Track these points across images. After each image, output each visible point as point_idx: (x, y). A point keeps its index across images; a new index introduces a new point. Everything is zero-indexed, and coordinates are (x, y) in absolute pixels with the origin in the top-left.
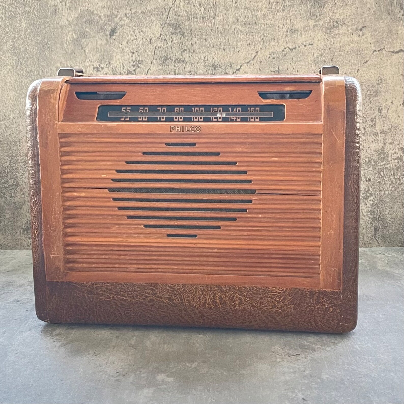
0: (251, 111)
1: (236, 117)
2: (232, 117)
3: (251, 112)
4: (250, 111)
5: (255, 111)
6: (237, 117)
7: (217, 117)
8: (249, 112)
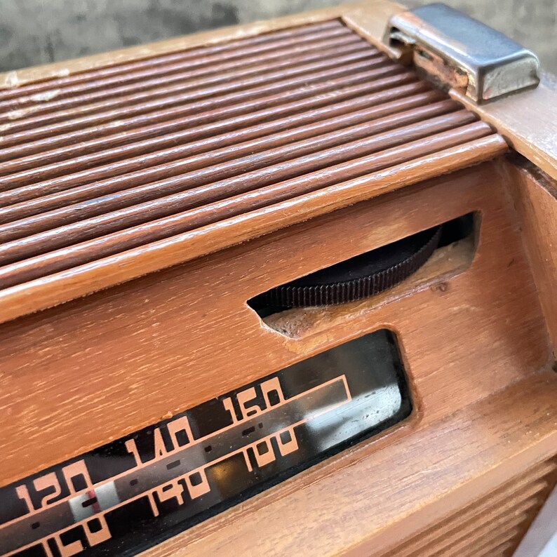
0: (244, 411)
1: (182, 482)
2: (159, 489)
3: (246, 419)
4: (240, 417)
5: (263, 407)
6: (186, 476)
7: (80, 528)
8: (236, 423)
